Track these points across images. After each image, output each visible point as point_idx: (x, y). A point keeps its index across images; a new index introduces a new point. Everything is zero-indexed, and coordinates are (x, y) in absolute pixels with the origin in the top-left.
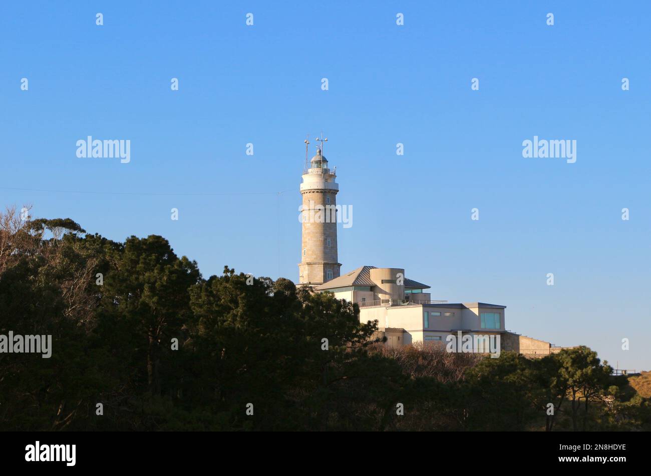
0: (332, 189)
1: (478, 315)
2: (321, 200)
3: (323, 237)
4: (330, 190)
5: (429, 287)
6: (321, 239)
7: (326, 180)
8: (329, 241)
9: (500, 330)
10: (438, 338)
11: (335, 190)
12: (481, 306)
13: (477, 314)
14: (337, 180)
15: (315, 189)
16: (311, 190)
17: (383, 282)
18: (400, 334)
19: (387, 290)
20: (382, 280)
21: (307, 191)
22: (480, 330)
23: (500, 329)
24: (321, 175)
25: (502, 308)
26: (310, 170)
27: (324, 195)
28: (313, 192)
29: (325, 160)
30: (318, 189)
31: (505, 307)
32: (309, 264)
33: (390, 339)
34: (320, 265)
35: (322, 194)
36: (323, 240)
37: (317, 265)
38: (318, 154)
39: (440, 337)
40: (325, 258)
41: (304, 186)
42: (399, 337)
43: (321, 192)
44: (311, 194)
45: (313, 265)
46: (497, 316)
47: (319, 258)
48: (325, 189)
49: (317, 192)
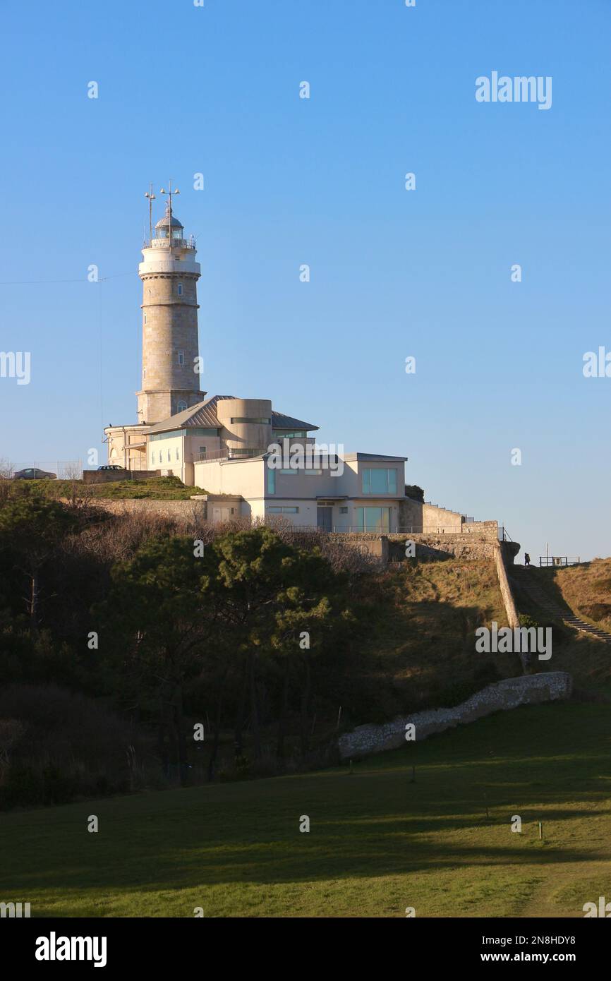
0: (185, 273)
1: (357, 472)
2: (167, 291)
3: (171, 349)
4: (182, 273)
5: (316, 428)
6: (167, 353)
7: (177, 258)
8: (181, 356)
9: (395, 496)
10: (294, 510)
11: (193, 274)
12: (362, 458)
13: (356, 470)
14: (198, 259)
15: (158, 273)
16: (152, 273)
17: (232, 421)
18: (235, 505)
19: (240, 435)
20: (232, 419)
21: (146, 276)
22: (360, 496)
23: (397, 493)
24: (167, 250)
25: (402, 461)
26: (154, 242)
27: (173, 282)
28: (156, 277)
29: (175, 225)
30: (162, 273)
31: (406, 459)
32: (149, 393)
33: (217, 511)
34: (165, 394)
35: (170, 280)
36: (171, 353)
37: (161, 395)
38: (167, 215)
39: (297, 508)
40: (174, 383)
41: (144, 268)
42: (232, 509)
43: (168, 277)
44: (152, 280)
45: (156, 395)
46: (391, 474)
47: (164, 384)
48: (174, 273)
49: (162, 277)
